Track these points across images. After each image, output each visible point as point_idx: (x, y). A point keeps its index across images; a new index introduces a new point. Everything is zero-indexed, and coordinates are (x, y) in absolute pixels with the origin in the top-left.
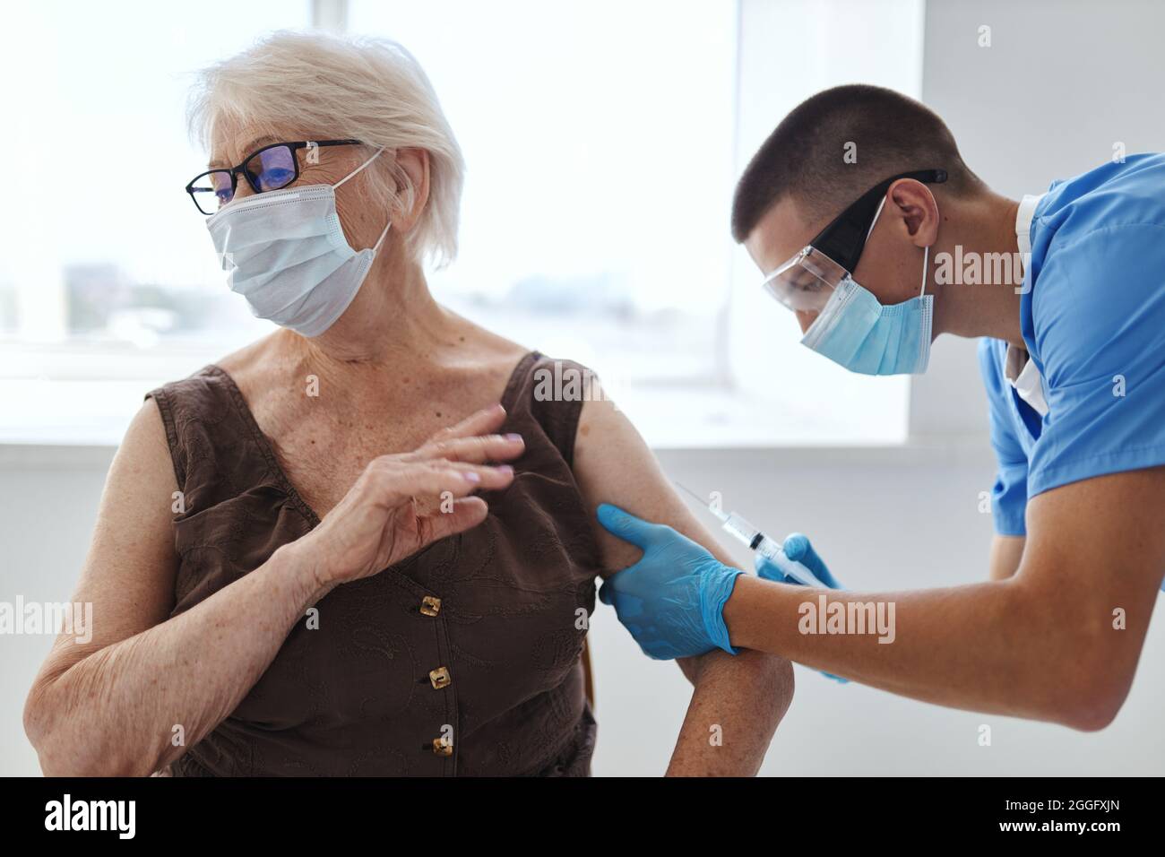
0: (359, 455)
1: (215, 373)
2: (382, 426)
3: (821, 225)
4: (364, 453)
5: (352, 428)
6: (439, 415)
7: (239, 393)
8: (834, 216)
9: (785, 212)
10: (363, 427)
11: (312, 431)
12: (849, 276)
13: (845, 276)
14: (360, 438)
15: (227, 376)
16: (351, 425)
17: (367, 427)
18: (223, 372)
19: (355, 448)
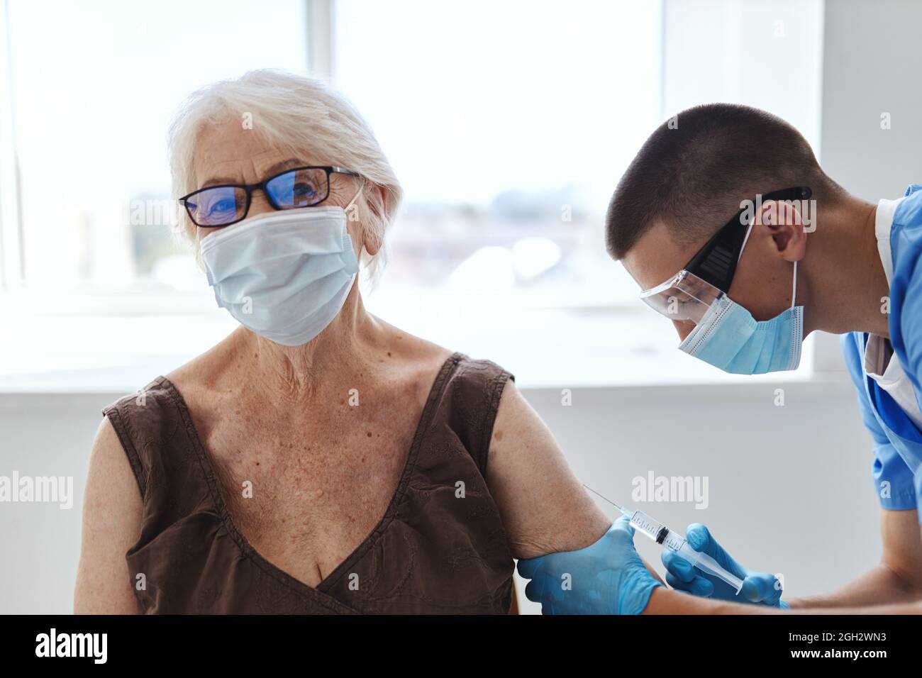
0: (298, 476)
1: (163, 385)
2: (319, 447)
3: (695, 248)
4: (302, 474)
5: (292, 449)
6: (369, 435)
7: (187, 409)
8: (707, 239)
9: (658, 235)
10: (302, 449)
11: (257, 453)
12: (725, 295)
13: (720, 297)
14: (299, 460)
15: (174, 388)
16: (291, 447)
17: (305, 448)
18: (171, 384)
19: (295, 470)
